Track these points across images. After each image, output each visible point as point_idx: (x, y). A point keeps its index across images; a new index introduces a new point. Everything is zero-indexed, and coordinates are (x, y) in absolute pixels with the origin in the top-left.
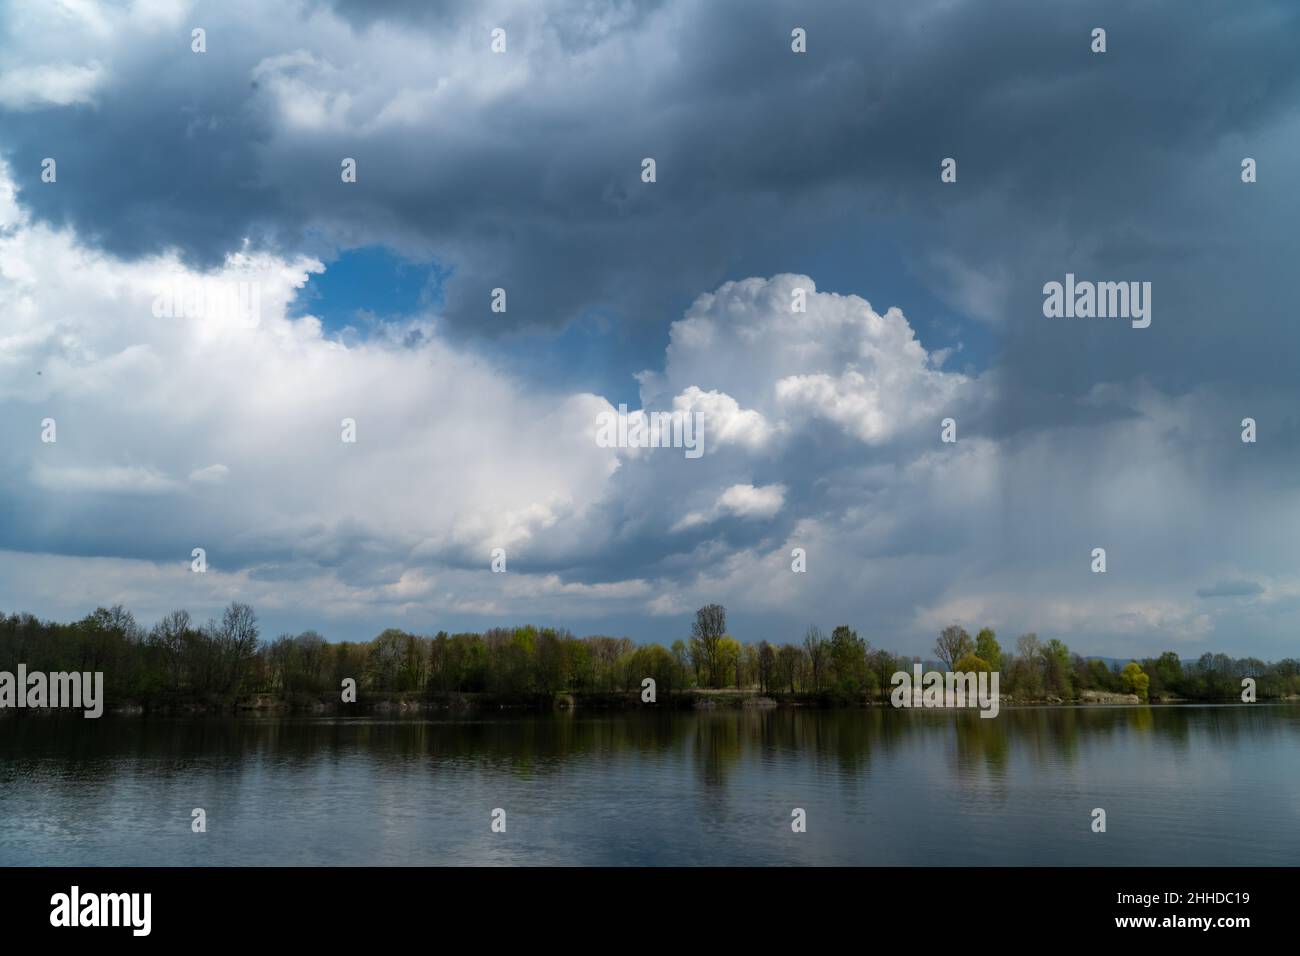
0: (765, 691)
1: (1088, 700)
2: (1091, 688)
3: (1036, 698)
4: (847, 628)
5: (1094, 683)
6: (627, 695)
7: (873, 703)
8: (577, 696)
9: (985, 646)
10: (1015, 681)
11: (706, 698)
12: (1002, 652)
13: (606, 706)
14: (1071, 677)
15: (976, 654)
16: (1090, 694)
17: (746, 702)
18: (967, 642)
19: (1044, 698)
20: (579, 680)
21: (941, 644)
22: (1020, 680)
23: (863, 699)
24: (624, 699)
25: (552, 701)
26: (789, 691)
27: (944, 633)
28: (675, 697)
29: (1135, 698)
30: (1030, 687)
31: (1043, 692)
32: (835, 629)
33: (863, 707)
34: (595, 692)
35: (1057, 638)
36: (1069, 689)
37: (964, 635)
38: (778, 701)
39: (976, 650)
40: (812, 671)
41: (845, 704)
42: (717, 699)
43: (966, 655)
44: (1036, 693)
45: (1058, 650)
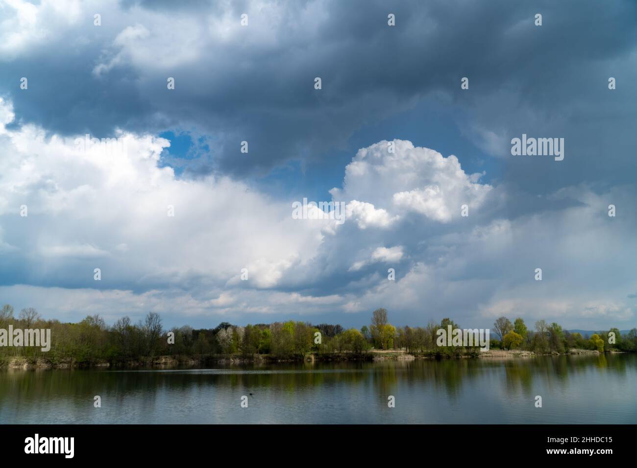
0: (408, 351)
1: (573, 353)
2: (575, 347)
3: (546, 353)
4: (448, 319)
5: (576, 345)
6: (340, 354)
7: (463, 357)
8: (316, 355)
9: (519, 327)
10: (535, 344)
11: (379, 355)
12: (528, 329)
13: (330, 360)
14: (564, 342)
15: (514, 331)
16: (574, 350)
17: (399, 357)
18: (510, 325)
19: (550, 353)
20: (316, 347)
21: (496, 327)
22: (538, 344)
23: (458, 355)
24: (339, 356)
25: (303, 358)
26: (421, 351)
27: (497, 321)
28: (363, 355)
29: (597, 353)
30: (542, 347)
31: (549, 350)
32: (443, 320)
33: (458, 359)
34: (324, 352)
35: (555, 322)
36: (563, 348)
37: (508, 322)
38: (415, 356)
39: (514, 329)
40: (431, 341)
41: (449, 357)
42: (385, 355)
43: (509, 332)
44: (546, 350)
45: (556, 328)
